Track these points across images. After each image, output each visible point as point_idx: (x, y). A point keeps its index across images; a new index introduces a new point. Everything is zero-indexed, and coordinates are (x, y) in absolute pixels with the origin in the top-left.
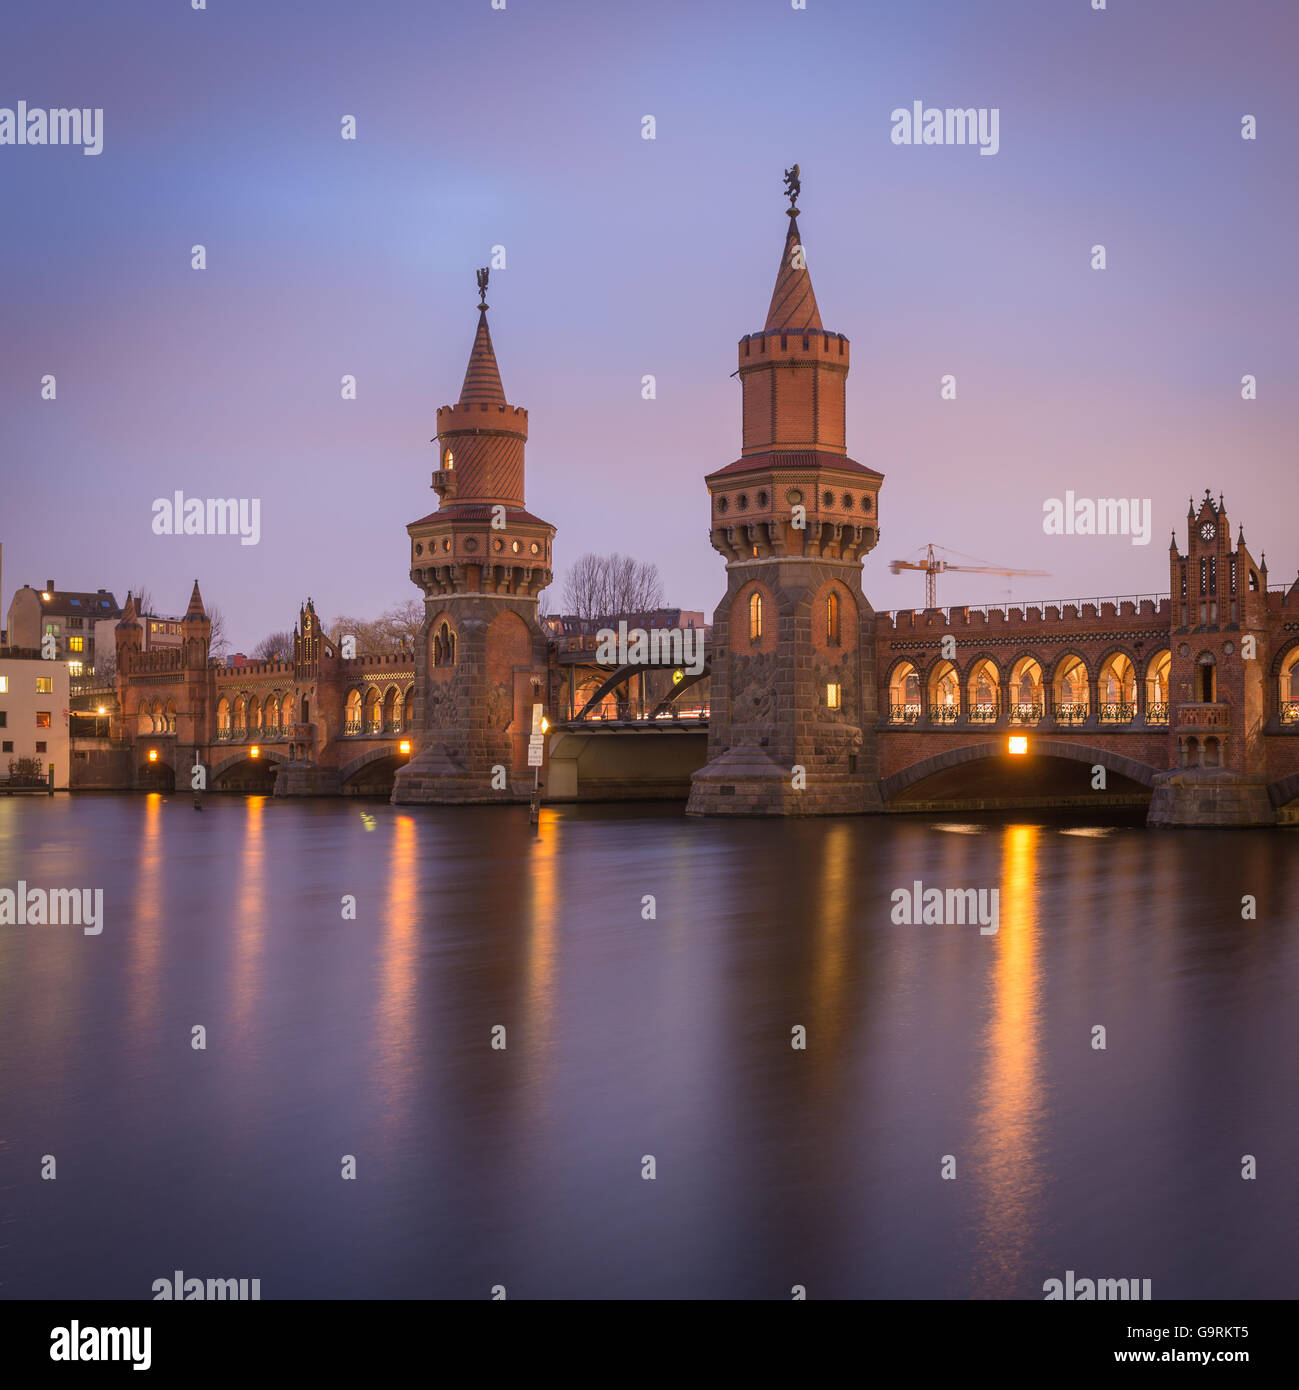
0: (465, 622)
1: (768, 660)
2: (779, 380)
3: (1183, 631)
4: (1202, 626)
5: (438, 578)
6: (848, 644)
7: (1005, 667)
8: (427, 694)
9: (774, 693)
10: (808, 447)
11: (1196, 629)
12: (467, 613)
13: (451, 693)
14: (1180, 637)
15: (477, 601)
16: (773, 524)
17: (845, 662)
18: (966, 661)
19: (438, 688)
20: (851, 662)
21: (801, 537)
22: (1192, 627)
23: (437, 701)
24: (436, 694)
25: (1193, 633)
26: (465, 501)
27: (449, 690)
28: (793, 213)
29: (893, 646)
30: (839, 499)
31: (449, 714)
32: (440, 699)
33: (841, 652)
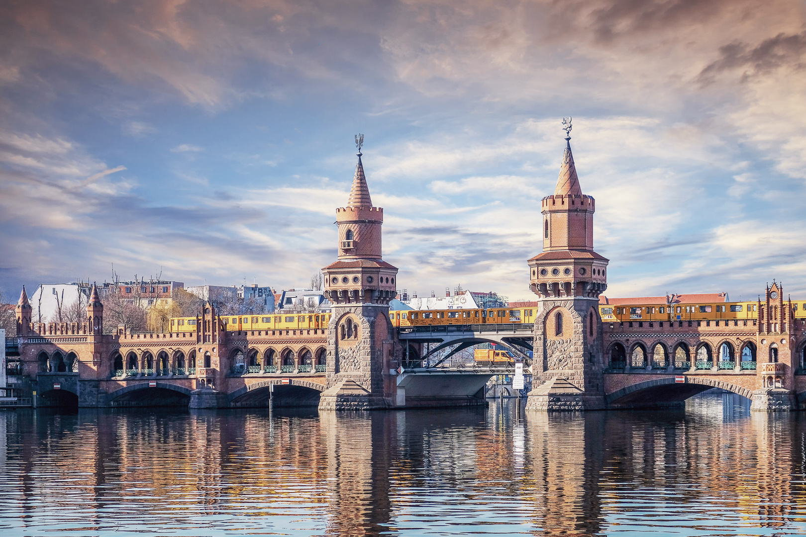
0: (365, 318)
1: (567, 342)
2: (571, 218)
3: (763, 334)
4: (772, 332)
8: (337, 354)
10: (583, 248)
13: (354, 353)
14: (762, 337)
15: (371, 308)
16: (574, 283)
17: (594, 343)
19: (345, 351)
20: (596, 343)
21: (582, 289)
22: (767, 333)
23: (344, 358)
24: (343, 354)
25: (768, 335)
28: (568, 139)
29: (611, 336)
30: (597, 272)
31: (354, 365)
32: (346, 357)
33: (593, 339)
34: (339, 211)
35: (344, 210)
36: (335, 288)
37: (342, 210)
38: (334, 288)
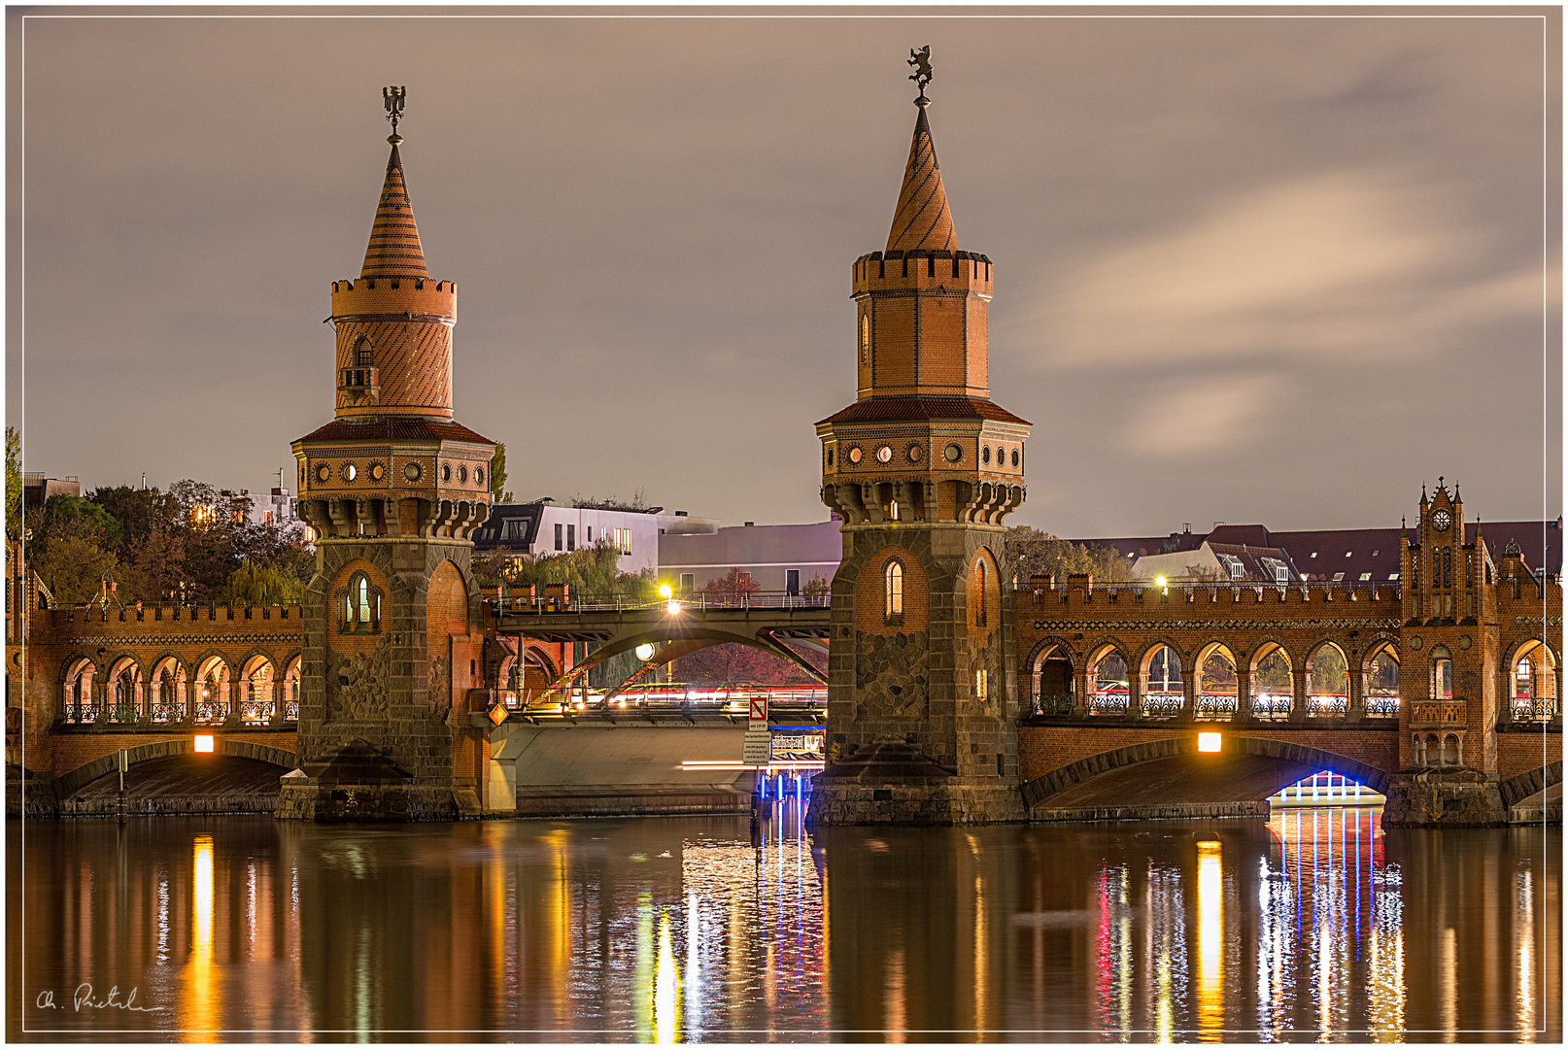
0: (401, 575)
1: (913, 641)
2: (923, 311)
3: (1415, 623)
4: (1436, 619)
5: (332, 516)
6: (993, 623)
7: (1188, 654)
8: (327, 670)
9: (921, 680)
10: (957, 391)
11: (1429, 622)
12: (402, 563)
13: (373, 669)
14: (1412, 629)
15: (416, 547)
16: (929, 484)
17: (990, 642)
18: (1137, 645)
19: (347, 663)
20: (995, 644)
21: (954, 499)
22: (1426, 620)
23: (345, 680)
24: (343, 671)
25: (1426, 625)
26: (391, 411)
27: (369, 667)
28: (920, 101)
29: (1038, 625)
30: (1008, 459)
31: (369, 699)
32: (351, 678)
33: (987, 633)
34: (337, 290)
35: (350, 288)
36: (323, 493)
37: (343, 288)
38: (319, 493)
